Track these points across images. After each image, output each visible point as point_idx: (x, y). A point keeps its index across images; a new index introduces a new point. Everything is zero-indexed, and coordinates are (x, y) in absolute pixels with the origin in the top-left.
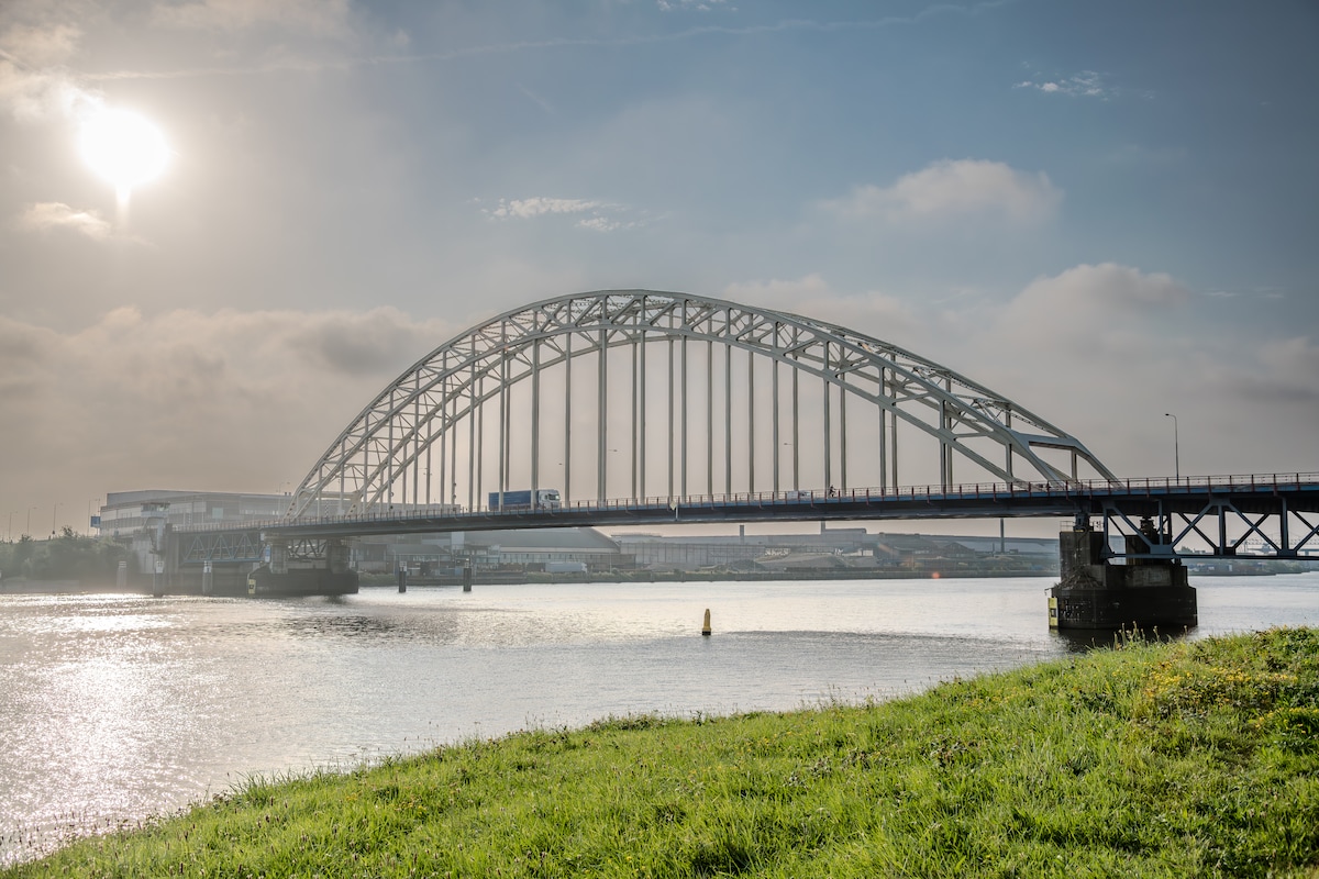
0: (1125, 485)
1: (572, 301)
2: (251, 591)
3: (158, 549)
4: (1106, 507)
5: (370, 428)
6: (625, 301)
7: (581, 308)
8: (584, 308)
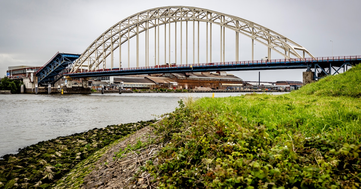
0: (316, 59)
1: (159, 9)
2: (62, 93)
3: (32, 81)
4: (316, 65)
5: (97, 46)
6: (176, 10)
7: (162, 12)
8: (163, 12)
